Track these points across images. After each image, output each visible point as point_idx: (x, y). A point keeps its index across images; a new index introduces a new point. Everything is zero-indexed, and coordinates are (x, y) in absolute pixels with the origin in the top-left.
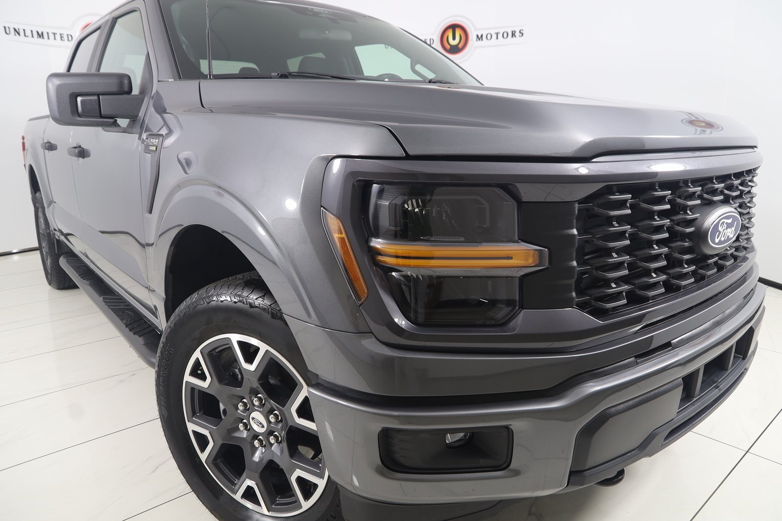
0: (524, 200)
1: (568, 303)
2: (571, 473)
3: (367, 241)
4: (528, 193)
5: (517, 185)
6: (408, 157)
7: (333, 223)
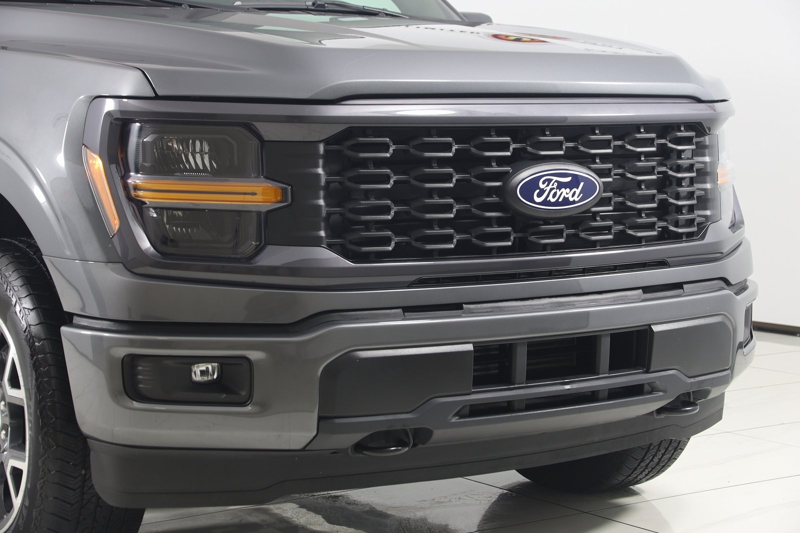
0: (266, 139)
1: (316, 242)
2: (320, 419)
3: (125, 177)
4: (270, 132)
5: (254, 123)
6: (157, 97)
7: (96, 164)
